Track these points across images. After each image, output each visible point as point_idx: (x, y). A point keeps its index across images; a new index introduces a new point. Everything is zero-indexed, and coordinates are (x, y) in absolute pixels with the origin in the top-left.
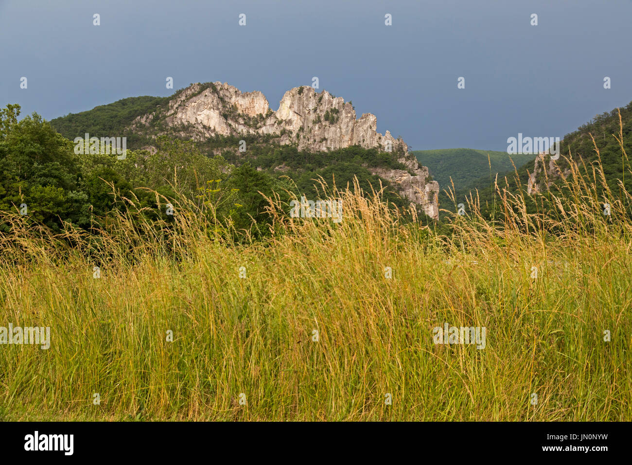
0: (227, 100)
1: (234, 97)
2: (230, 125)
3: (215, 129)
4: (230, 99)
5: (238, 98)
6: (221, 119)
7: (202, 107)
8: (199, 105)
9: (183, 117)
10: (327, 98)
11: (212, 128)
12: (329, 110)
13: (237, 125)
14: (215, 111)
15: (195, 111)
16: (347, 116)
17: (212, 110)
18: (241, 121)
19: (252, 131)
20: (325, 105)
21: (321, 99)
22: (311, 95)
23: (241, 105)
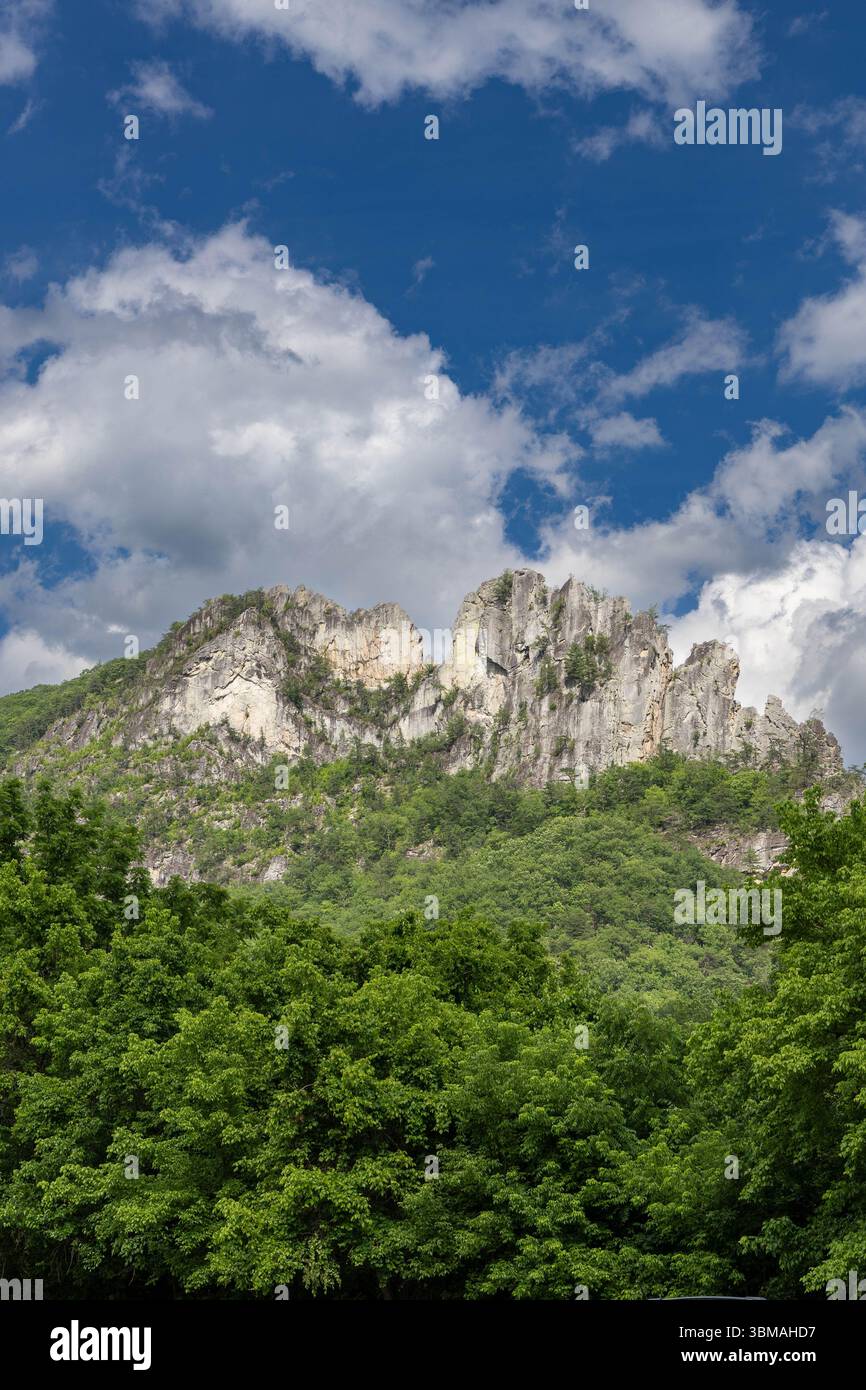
0: (303, 641)
1: (322, 628)
2: (309, 724)
3: (263, 739)
4: (313, 635)
5: (334, 632)
6: (281, 704)
7: (227, 672)
8: (218, 671)
9: (177, 709)
10: (576, 605)
11: (257, 736)
12: (581, 644)
13: (327, 721)
14: (264, 679)
15: (208, 686)
16: (637, 659)
17: (255, 678)
18: (343, 708)
19: (369, 738)
20: (571, 629)
21: (560, 609)
22: (532, 598)
23: (344, 653)
